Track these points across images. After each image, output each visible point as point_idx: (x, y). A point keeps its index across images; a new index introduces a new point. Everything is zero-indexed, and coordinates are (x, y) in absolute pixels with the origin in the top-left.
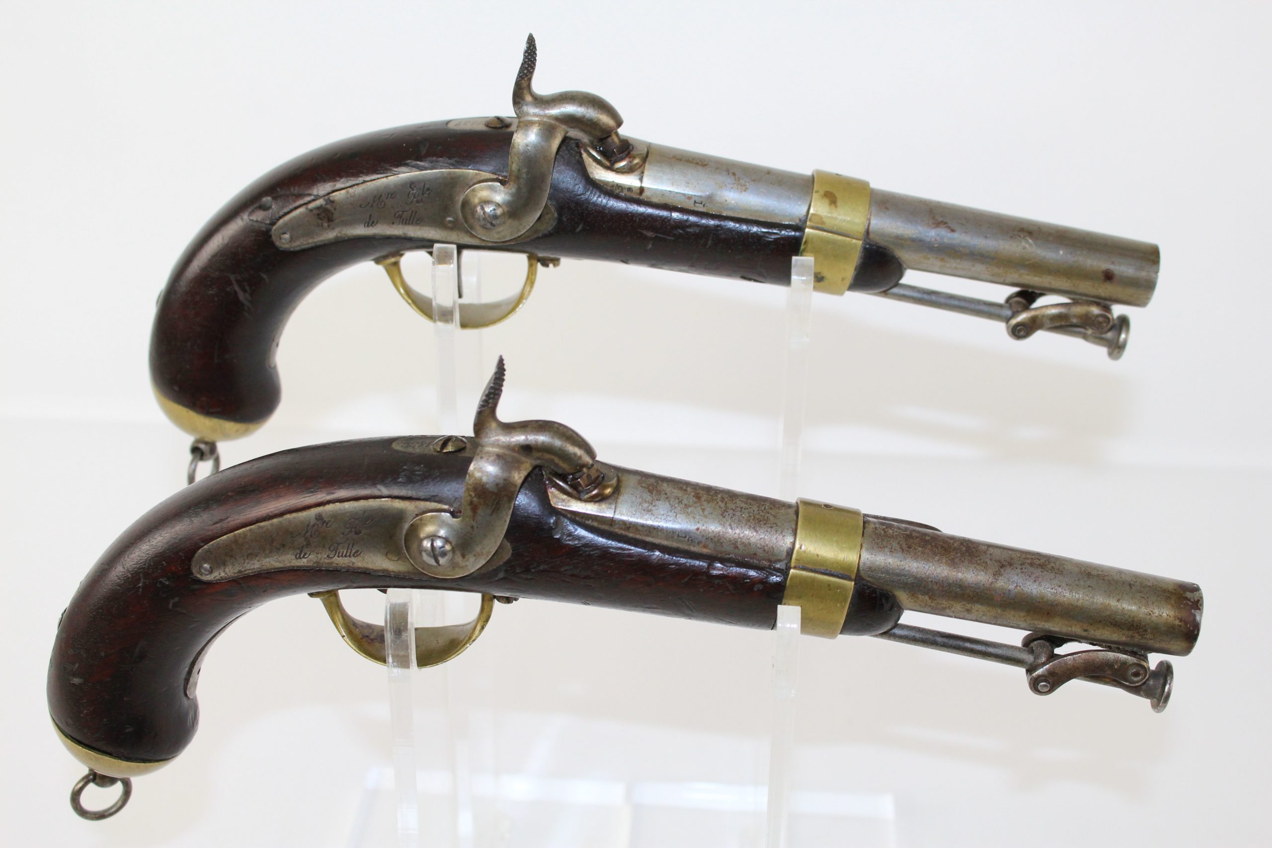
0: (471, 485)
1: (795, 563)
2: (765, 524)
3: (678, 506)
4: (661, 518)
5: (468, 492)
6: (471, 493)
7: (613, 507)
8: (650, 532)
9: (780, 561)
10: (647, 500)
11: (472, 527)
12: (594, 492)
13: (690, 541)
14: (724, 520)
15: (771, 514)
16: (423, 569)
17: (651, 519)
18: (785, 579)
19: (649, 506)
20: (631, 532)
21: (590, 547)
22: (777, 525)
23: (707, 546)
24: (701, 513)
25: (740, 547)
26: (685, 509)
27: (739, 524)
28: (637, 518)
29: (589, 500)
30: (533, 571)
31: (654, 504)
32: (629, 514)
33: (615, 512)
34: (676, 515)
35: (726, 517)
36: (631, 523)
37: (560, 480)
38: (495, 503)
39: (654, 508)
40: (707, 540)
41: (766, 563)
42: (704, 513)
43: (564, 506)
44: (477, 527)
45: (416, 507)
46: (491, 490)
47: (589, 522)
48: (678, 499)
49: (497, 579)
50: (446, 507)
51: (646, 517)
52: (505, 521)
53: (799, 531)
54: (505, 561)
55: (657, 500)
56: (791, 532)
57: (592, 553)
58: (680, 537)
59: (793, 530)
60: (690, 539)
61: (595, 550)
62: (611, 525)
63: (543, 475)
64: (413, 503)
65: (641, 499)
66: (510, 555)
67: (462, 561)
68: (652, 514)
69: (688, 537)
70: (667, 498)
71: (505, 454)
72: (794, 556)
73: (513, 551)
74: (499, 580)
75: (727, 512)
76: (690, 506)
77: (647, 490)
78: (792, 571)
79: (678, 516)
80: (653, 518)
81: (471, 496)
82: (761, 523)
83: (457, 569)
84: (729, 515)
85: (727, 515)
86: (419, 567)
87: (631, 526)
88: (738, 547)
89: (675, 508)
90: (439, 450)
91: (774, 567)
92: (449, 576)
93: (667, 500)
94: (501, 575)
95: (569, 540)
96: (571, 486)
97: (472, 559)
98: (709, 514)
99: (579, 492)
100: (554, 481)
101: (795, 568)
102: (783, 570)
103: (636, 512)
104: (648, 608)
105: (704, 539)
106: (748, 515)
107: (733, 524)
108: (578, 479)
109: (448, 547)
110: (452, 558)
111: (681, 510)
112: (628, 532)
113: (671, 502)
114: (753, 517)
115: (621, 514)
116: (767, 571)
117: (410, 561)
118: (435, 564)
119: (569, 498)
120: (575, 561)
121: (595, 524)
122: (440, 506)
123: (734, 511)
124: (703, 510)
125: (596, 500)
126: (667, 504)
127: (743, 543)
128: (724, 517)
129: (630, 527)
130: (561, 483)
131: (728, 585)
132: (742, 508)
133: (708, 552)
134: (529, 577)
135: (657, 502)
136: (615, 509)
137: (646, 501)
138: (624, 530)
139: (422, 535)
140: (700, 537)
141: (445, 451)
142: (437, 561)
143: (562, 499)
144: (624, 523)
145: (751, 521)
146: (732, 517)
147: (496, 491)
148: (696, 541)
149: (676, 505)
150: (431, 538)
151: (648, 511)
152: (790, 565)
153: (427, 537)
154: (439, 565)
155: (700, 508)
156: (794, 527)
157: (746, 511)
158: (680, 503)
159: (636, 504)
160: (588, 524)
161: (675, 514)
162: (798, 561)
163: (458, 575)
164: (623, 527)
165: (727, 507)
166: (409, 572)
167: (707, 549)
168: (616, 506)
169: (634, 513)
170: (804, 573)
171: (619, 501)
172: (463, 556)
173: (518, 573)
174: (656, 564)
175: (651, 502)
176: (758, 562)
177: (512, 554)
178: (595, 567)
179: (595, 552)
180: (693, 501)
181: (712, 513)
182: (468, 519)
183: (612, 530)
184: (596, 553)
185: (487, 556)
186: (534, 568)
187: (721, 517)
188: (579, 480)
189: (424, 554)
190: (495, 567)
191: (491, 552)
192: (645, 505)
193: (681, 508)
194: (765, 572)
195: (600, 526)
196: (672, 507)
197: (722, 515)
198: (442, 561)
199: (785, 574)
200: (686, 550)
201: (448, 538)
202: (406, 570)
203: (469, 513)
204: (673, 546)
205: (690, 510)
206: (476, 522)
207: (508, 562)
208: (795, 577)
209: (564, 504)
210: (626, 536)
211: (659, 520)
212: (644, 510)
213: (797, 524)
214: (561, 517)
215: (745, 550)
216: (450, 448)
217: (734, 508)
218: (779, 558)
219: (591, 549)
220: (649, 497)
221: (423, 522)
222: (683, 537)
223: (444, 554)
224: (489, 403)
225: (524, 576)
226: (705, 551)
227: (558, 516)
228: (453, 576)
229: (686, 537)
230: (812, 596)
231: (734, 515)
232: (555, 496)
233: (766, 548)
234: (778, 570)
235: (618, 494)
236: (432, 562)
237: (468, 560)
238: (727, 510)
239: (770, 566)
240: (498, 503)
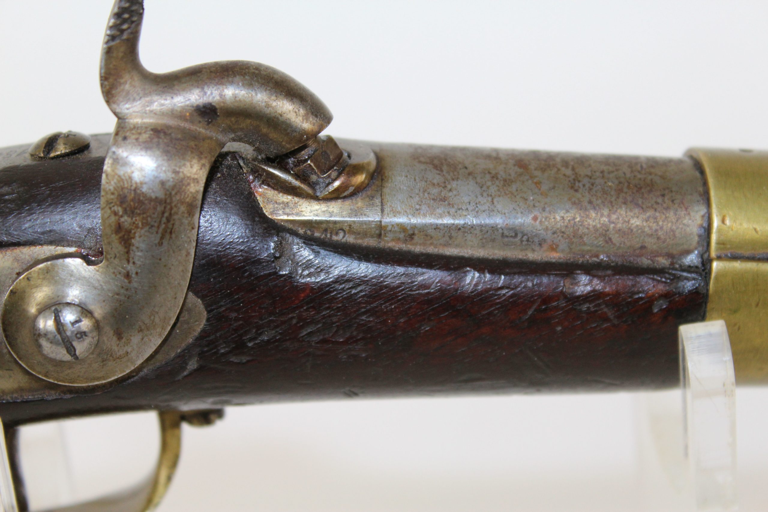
0: (113, 194)
1: (717, 249)
2: (650, 191)
3: (493, 184)
4: (467, 209)
5: (110, 208)
6: (115, 208)
7: (377, 201)
8: (451, 237)
9: (688, 252)
10: (435, 181)
11: (128, 276)
12: (337, 184)
13: (524, 243)
14: (578, 195)
15: (656, 175)
16: (46, 376)
17: (449, 213)
18: (707, 284)
19: (441, 191)
20: (416, 244)
21: (348, 281)
22: (672, 191)
23: (557, 246)
24: (537, 190)
25: (616, 239)
26: (505, 188)
27: (606, 199)
28: (425, 215)
29: (333, 196)
30: (250, 344)
31: (449, 187)
32: (408, 211)
33: (382, 211)
34: (493, 199)
35: (580, 190)
36: (414, 227)
37: (274, 168)
38: (164, 220)
39: (450, 194)
40: (555, 235)
41: (663, 262)
42: (540, 190)
43: (288, 215)
44: (137, 273)
45: (16, 259)
46: (153, 196)
47: (339, 237)
48: (489, 173)
49: (185, 373)
50: (72, 250)
51: (439, 211)
52: (188, 254)
53: (712, 193)
54: (196, 334)
55: (453, 180)
56: (699, 198)
57: (354, 291)
58: (507, 236)
59: (701, 195)
60: (525, 238)
61: (359, 285)
62: (379, 236)
63: (241, 168)
64: (9, 253)
65: (423, 183)
66: (204, 321)
67: (118, 345)
68: (449, 204)
69: (520, 236)
70: (470, 174)
71: (169, 127)
72: (714, 237)
73: (209, 312)
74: (191, 374)
75: (579, 181)
76: (513, 181)
77: (431, 166)
78: (715, 265)
79: (495, 201)
80: (452, 211)
81: (115, 214)
82: (643, 190)
83: (110, 363)
84: (584, 186)
85: (581, 186)
86: (40, 373)
87: (416, 232)
88: (610, 239)
89: (488, 188)
90: (42, 155)
91: (681, 266)
92: (98, 379)
93: (471, 177)
94: (193, 365)
95: (309, 275)
96: (297, 176)
97: (136, 339)
98: (550, 189)
99: (313, 185)
100: (264, 169)
101: (719, 258)
102: (697, 267)
103: (420, 205)
104: (466, 381)
105: (549, 233)
106: (617, 182)
107: (594, 199)
108: (306, 160)
109: (86, 324)
110: (98, 341)
111: (499, 190)
112: (413, 244)
113: (479, 180)
114: (626, 184)
115: (396, 213)
116: (670, 274)
117: (21, 366)
118: (68, 357)
119: (296, 199)
120: (324, 313)
121: (350, 239)
122: (60, 250)
123: (591, 178)
124: (538, 184)
125: (345, 194)
126: (472, 182)
127: (619, 230)
128: (576, 191)
129: (413, 234)
130: (277, 172)
131: (606, 310)
132: (602, 172)
133: (560, 258)
134: (244, 359)
135: (454, 184)
136: (382, 205)
137: (434, 184)
138: (405, 241)
139: (33, 310)
140: (542, 232)
141: (52, 155)
142: (71, 350)
143: (283, 203)
144: (403, 228)
145: (625, 190)
146: (590, 189)
147: (161, 195)
148: (536, 240)
149: (489, 183)
150: (53, 308)
151: (441, 200)
152: (709, 255)
153: (43, 309)
154: (77, 358)
155: (530, 182)
156: (701, 189)
157: (611, 176)
158: (495, 179)
159: (417, 191)
160: (337, 241)
161: (490, 199)
162: (722, 246)
163: (114, 376)
164: (402, 236)
165: (576, 174)
166: (21, 390)
167: (557, 252)
168: (382, 200)
169: (418, 207)
170: (737, 265)
171: (386, 191)
172: (119, 335)
173: (223, 354)
174: (472, 292)
175: (443, 185)
176: (649, 262)
177: (208, 320)
178: (364, 318)
179: (359, 289)
180: (516, 173)
181: (554, 188)
182: (116, 261)
183: (382, 245)
184: (361, 291)
185: (163, 328)
186: (251, 340)
187: (572, 192)
188: (309, 162)
189: (44, 342)
190: (179, 351)
191: (170, 319)
192: (435, 191)
193: (498, 186)
194: (667, 276)
195: (359, 241)
196: (481, 187)
197: (572, 187)
198: (80, 347)
199: (704, 273)
200: (521, 260)
201: (85, 304)
202: (16, 386)
203: (117, 247)
204: (496, 257)
205: (514, 187)
206: (134, 263)
207: (203, 335)
208: (721, 275)
209: (287, 210)
210: (409, 253)
211: (465, 213)
212: (433, 199)
213: (705, 183)
214: (288, 235)
215: (624, 243)
216: (61, 149)
217: (589, 174)
218: (686, 247)
219: (351, 284)
220: (438, 177)
221: (32, 283)
222: (512, 237)
223: (81, 335)
224: (122, 31)
225: (234, 359)
226: (554, 256)
227: (281, 234)
228: (104, 378)
229: (516, 235)
230: (757, 305)
231: (593, 185)
232: (269, 201)
233: (660, 233)
234: (690, 269)
235: (382, 180)
236: (62, 354)
237: (129, 342)
238: (580, 179)
239: (672, 264)
240: (168, 220)
